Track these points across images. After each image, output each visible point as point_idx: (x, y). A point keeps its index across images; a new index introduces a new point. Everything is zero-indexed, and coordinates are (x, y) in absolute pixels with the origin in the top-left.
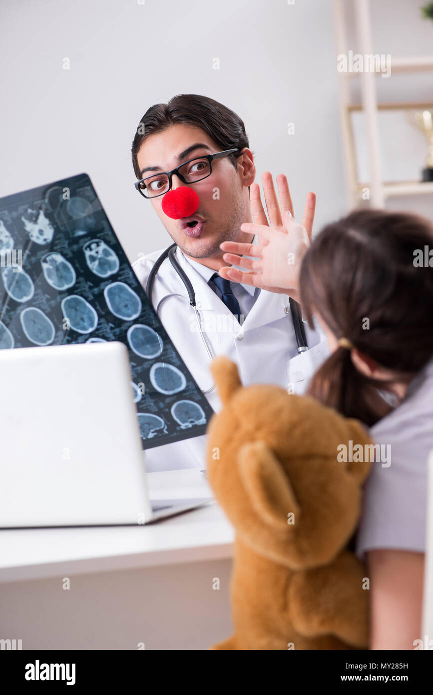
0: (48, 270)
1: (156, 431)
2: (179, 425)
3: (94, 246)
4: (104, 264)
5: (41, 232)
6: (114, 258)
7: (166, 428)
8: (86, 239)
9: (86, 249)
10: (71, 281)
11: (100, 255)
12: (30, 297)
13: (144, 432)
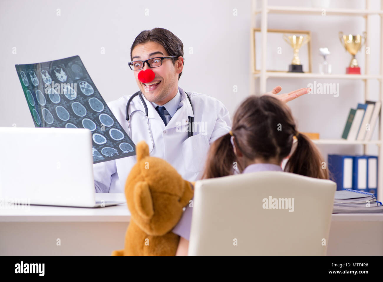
1: (114, 154)
3: (83, 83)
4: (87, 90)
5: (62, 77)
6: (91, 88)
7: (118, 153)
8: (80, 81)
9: (80, 84)
11: (86, 87)
12: (59, 102)
13: (109, 154)
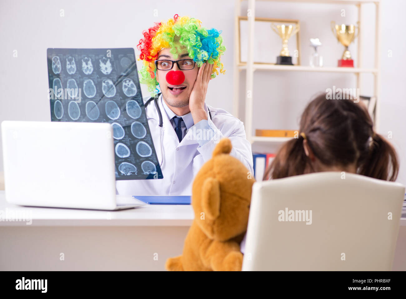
0: (104, 86)
1: (131, 173)
2: (143, 172)
3: (127, 81)
4: (130, 91)
5: (106, 69)
6: (135, 89)
7: (137, 172)
8: (125, 77)
9: (124, 82)
10: (113, 94)
11: (129, 86)
12: (93, 96)
13: (126, 171)
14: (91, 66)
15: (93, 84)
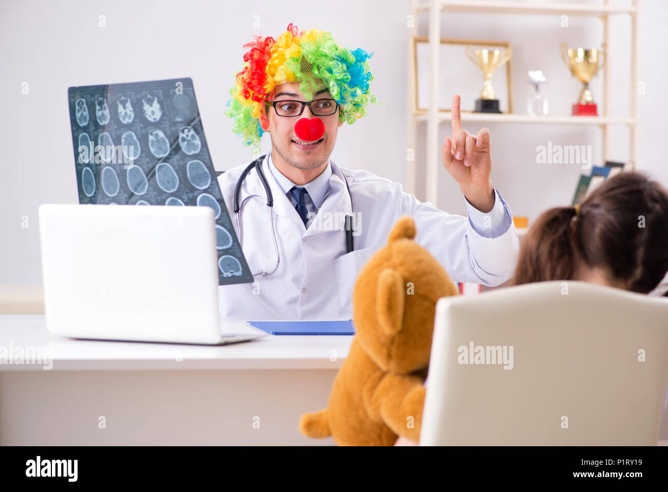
0: (152, 140)
2: (222, 274)
3: (186, 131)
5: (153, 113)
6: (198, 142)
8: (182, 125)
9: (180, 132)
10: (166, 153)
12: (136, 158)
14: (130, 111)
15: (135, 138)
